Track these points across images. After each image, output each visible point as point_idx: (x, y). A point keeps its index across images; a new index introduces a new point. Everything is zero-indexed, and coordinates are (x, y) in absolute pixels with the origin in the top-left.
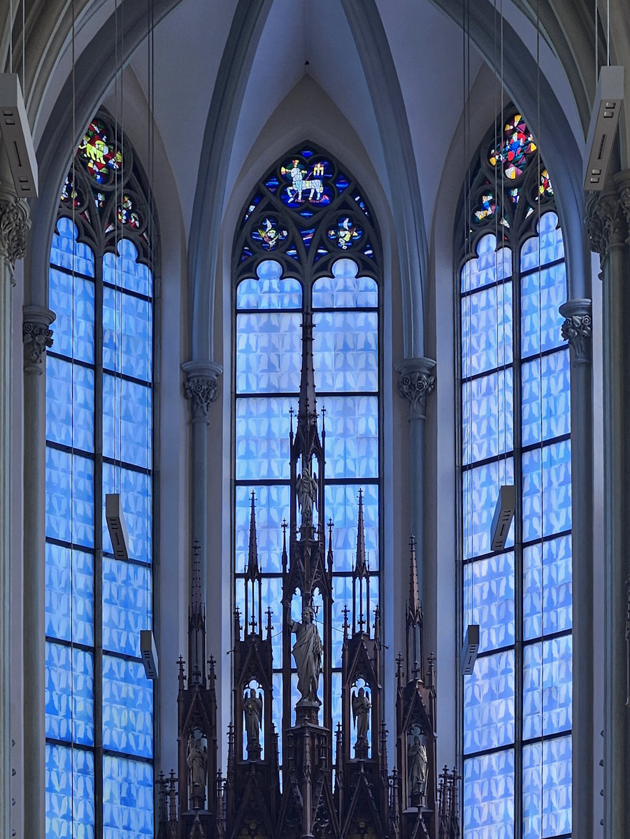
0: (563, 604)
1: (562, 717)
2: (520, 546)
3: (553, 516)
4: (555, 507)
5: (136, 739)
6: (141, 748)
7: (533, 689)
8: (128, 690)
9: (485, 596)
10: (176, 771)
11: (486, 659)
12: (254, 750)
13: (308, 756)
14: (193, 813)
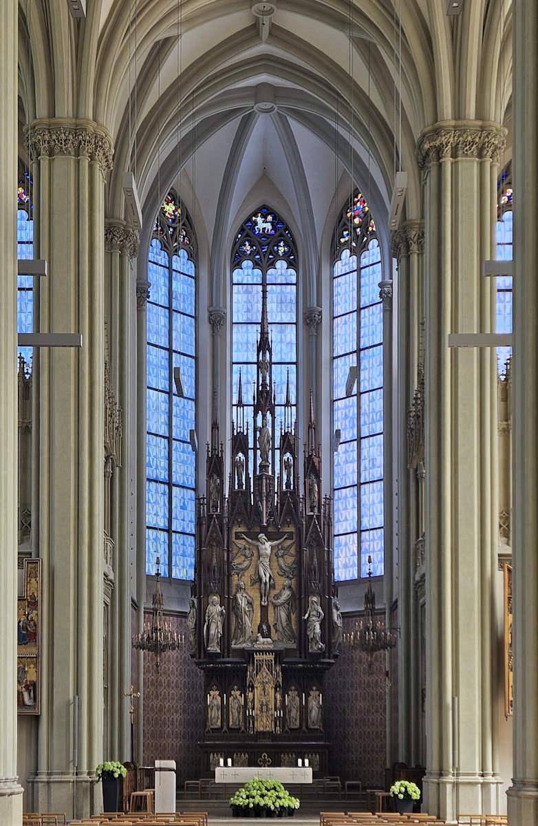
0: (379, 421)
1: (379, 472)
2: (359, 394)
3: (374, 380)
4: (375, 376)
5: (188, 479)
6: (190, 483)
7: (365, 459)
8: (184, 456)
9: (343, 416)
10: (205, 494)
11: (344, 445)
12: (240, 485)
13: (264, 488)
14: (213, 513)
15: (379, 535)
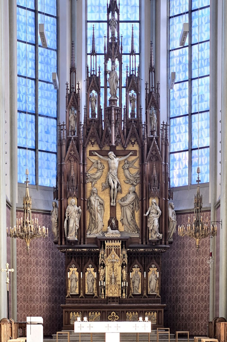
0: (206, 66)
1: (206, 105)
2: (191, 45)
3: (203, 35)
4: (204, 31)
5: (51, 111)
6: (52, 113)
7: (195, 95)
8: (48, 93)
9: (178, 62)
10: (65, 122)
11: (178, 84)
12: (94, 115)
13: (113, 117)
14: (71, 136)
15: (206, 152)
